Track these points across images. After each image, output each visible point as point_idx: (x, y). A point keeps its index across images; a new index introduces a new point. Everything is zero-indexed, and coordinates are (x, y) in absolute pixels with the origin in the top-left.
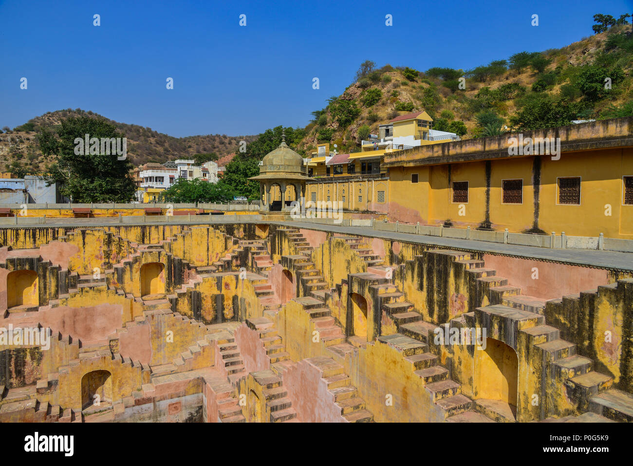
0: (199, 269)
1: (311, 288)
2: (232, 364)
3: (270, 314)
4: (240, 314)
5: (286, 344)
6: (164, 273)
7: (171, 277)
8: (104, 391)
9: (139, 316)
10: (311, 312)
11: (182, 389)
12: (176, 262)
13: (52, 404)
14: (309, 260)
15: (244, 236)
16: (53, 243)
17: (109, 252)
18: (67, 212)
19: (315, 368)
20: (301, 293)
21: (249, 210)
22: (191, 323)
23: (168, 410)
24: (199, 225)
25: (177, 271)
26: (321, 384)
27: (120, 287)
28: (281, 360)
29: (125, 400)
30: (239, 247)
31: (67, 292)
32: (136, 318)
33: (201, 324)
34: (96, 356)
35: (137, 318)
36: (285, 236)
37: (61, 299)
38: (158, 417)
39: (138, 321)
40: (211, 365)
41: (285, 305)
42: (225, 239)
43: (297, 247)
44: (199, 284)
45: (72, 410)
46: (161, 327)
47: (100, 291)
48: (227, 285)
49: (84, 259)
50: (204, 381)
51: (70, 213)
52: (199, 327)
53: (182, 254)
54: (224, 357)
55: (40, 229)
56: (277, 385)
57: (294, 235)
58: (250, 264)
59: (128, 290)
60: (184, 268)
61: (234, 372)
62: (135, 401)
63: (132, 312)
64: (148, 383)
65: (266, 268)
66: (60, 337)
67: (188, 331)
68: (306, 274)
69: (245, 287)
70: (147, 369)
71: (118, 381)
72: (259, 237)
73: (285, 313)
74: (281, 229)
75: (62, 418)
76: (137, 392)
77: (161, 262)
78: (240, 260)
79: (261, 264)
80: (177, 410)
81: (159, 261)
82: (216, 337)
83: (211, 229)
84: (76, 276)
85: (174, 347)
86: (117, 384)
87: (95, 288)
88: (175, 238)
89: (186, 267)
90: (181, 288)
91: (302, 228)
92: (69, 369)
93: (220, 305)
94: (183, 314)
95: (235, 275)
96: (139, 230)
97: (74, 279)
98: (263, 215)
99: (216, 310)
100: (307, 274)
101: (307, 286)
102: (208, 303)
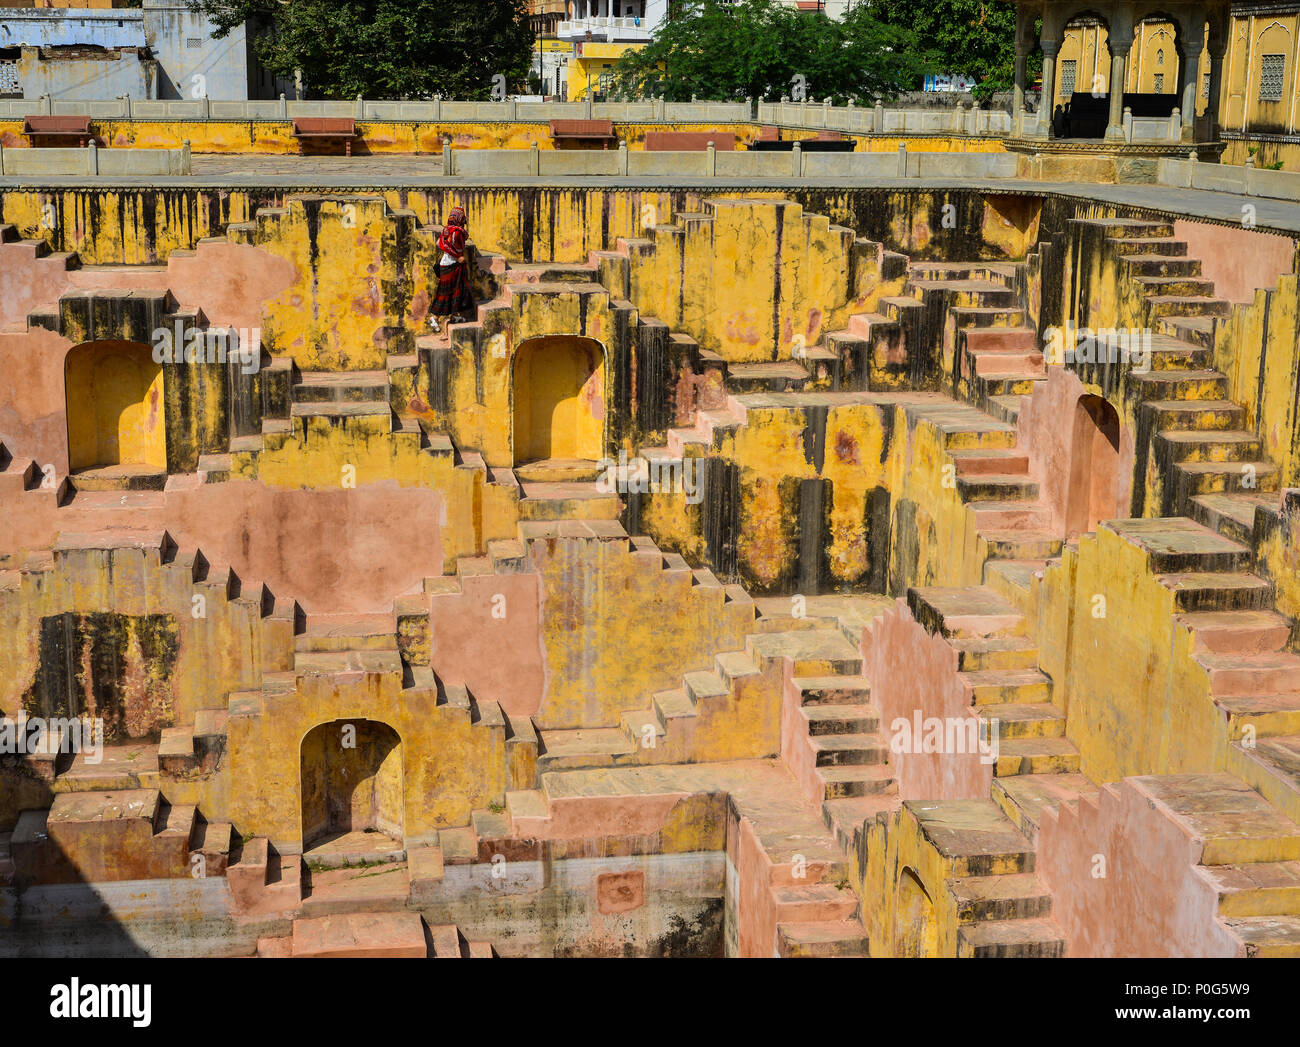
0: (737, 373)
1: (1195, 482)
2: (846, 757)
3: (1010, 578)
4: (892, 565)
5: (1066, 708)
6: (601, 381)
7: (628, 399)
8: (378, 796)
9: (502, 539)
10: (1183, 586)
11: (648, 828)
12: (648, 339)
13: (207, 815)
14: (1201, 360)
15: (934, 242)
16: (210, 245)
17: (401, 289)
18: (276, 132)
19: (1170, 822)
20: (1152, 502)
21: (964, 135)
22: (695, 582)
23: (595, 893)
24: (744, 190)
25: (649, 374)
26: (1191, 889)
27: (438, 424)
28: (1039, 767)
29: (448, 835)
30: (908, 290)
31: (257, 429)
32: (492, 546)
33: (736, 590)
34: (349, 670)
35: (498, 544)
36: (1107, 247)
37: (236, 452)
38: (559, 913)
39: (496, 555)
40: (764, 753)
41: (1076, 547)
42: (851, 253)
43: (1156, 300)
44: (732, 432)
45: (269, 843)
46: (582, 588)
47: (365, 433)
48: (845, 444)
49: (316, 310)
50: (734, 811)
51: (286, 135)
52: (728, 599)
53: (672, 307)
54: (814, 728)
55: (171, 194)
56: (1012, 864)
57: (1144, 248)
58: (948, 364)
59: (465, 440)
60: (678, 366)
61: (849, 789)
62: (480, 844)
63: (478, 522)
64: (528, 787)
65: (1011, 384)
66: (234, 587)
67: (680, 613)
68: (1180, 420)
69: (918, 457)
70: (525, 736)
71: (422, 768)
72: (997, 252)
73: (1073, 579)
74: (1094, 218)
75: (238, 865)
76: (489, 813)
77: (589, 334)
78: (906, 343)
79: (995, 364)
80: (630, 900)
81: (583, 332)
82: (791, 648)
83: (793, 208)
84: (285, 372)
85: (627, 667)
86: (421, 776)
87: (350, 421)
88: (646, 242)
89: (685, 362)
90: (664, 444)
91: (1187, 216)
92: (258, 702)
93: (813, 520)
94: (669, 545)
95: (882, 406)
96: (512, 207)
97: (278, 383)
98: (1023, 156)
99: (796, 541)
100: (1187, 419)
101: (1179, 473)
102: (767, 513)
